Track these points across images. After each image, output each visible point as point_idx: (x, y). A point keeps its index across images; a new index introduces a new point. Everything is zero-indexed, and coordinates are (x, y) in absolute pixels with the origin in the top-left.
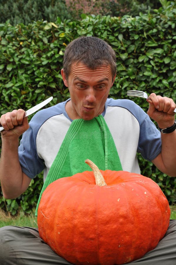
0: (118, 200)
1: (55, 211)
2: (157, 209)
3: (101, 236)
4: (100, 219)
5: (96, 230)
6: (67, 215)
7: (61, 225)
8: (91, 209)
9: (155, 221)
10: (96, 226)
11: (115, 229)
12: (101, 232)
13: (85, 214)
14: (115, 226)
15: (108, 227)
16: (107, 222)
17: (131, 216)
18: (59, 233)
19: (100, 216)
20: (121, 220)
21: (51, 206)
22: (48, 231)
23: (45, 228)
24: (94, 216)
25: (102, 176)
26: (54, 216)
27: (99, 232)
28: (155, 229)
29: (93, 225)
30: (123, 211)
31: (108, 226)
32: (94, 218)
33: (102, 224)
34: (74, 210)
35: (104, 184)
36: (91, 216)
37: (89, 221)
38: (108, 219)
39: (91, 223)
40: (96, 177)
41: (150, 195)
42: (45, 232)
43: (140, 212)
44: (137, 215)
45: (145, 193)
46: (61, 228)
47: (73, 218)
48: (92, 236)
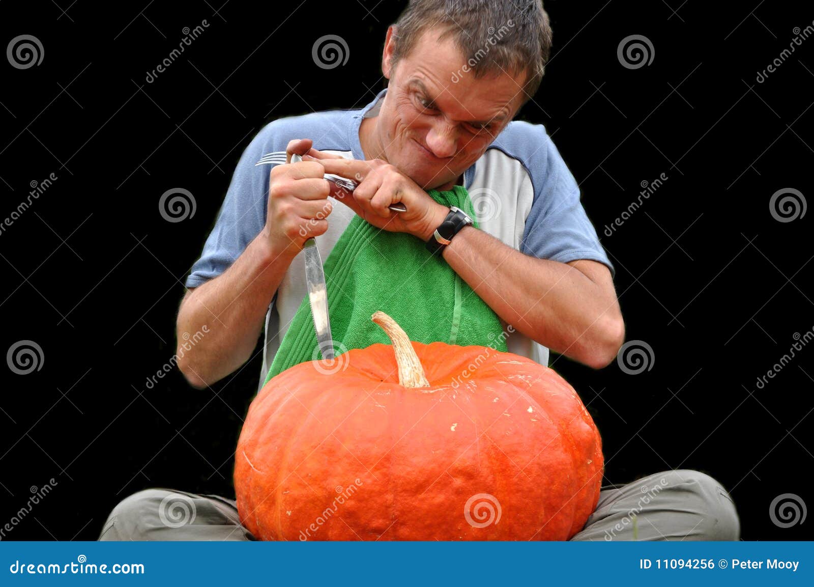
0: (453, 429)
1: (281, 453)
2: (561, 456)
3: (403, 524)
4: (399, 477)
5: (388, 507)
6: (312, 465)
7: (296, 492)
8: (376, 450)
9: (554, 487)
10: (389, 497)
11: (440, 505)
12: (403, 513)
13: (361, 463)
14: (440, 498)
15: (422, 500)
16: (420, 488)
17: (485, 471)
18: (289, 513)
19: (399, 471)
20: (458, 482)
21: (270, 440)
22: (260, 508)
23: (254, 499)
24: (385, 470)
25: (416, 360)
26: (277, 468)
27: (397, 513)
28: (551, 508)
29: (380, 493)
30: (464, 457)
31: (422, 496)
32: (385, 475)
33: (405, 491)
34: (331, 452)
35: (422, 382)
36: (376, 469)
37: (369, 481)
38: (421, 479)
39: (377, 488)
40: (399, 361)
41: (544, 415)
42: (252, 508)
43: (512, 462)
44: (503, 471)
45: (530, 410)
46: (295, 501)
47: (326, 474)
48: (377, 523)
